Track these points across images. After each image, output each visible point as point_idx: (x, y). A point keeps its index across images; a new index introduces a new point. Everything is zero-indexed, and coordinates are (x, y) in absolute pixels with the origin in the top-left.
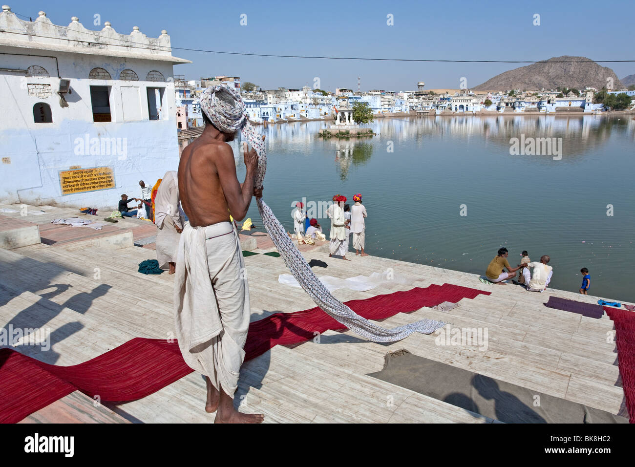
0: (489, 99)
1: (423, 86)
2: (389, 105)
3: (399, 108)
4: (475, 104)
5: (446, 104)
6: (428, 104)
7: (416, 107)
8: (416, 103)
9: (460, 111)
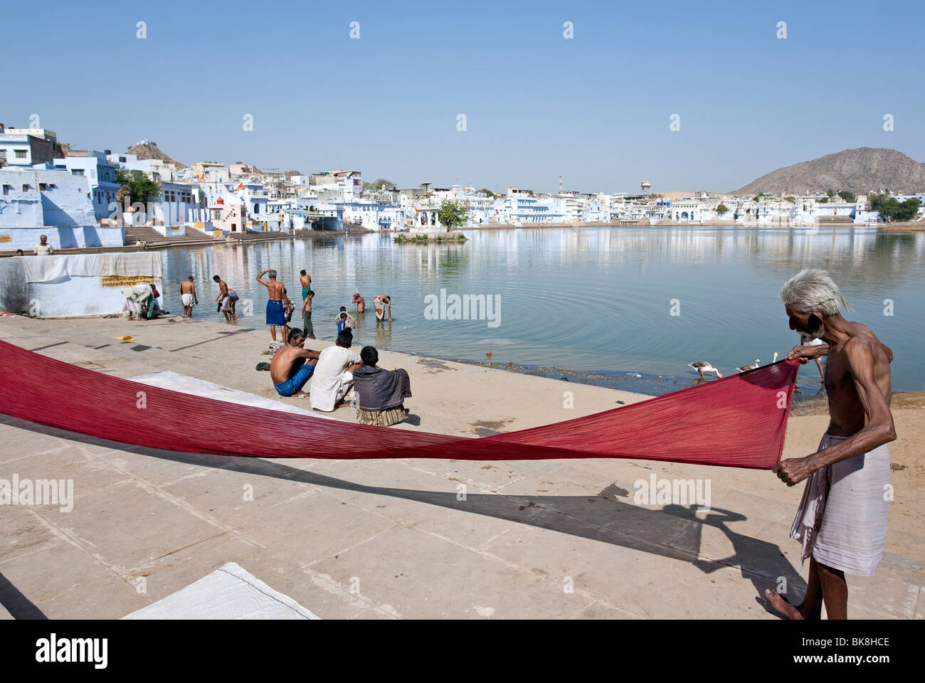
0: (725, 204)
1: (648, 187)
2: (579, 211)
3: (596, 216)
4: (703, 211)
5: (664, 211)
6: (639, 211)
7: (623, 214)
8: (623, 209)
9: (682, 220)
